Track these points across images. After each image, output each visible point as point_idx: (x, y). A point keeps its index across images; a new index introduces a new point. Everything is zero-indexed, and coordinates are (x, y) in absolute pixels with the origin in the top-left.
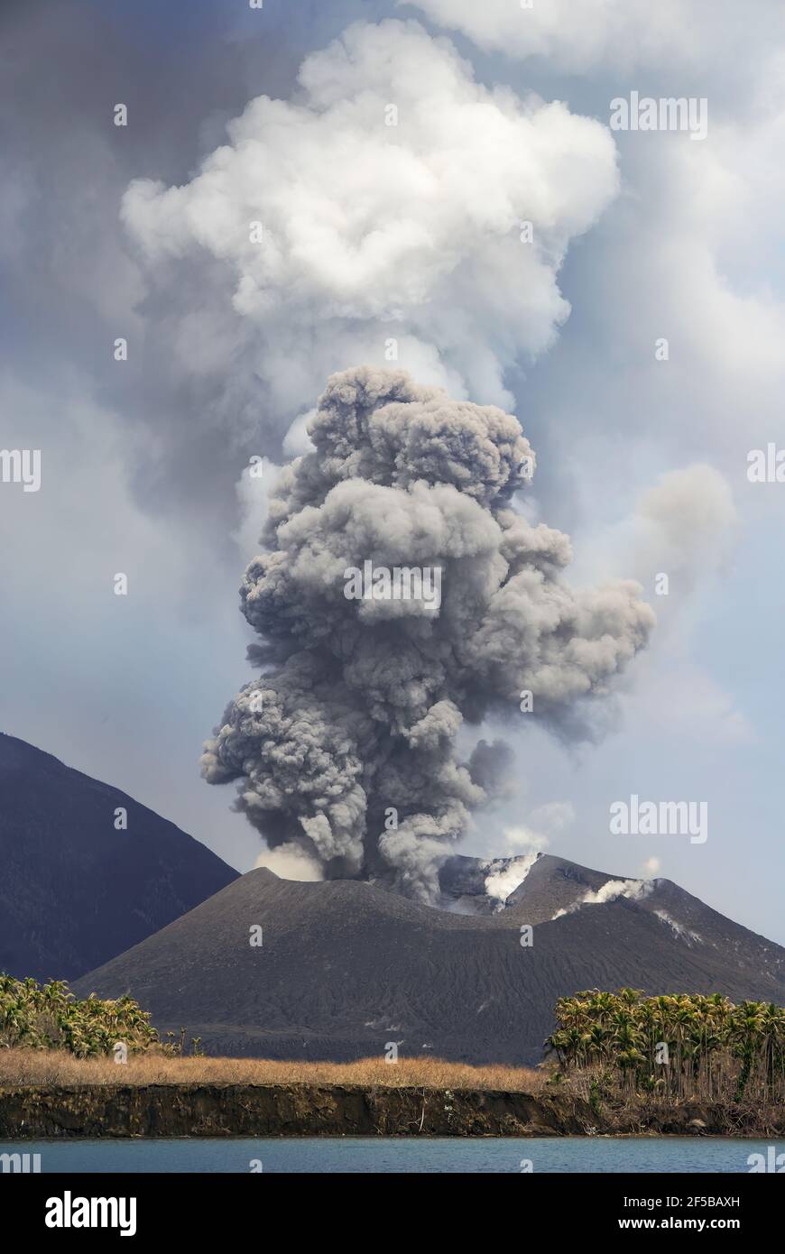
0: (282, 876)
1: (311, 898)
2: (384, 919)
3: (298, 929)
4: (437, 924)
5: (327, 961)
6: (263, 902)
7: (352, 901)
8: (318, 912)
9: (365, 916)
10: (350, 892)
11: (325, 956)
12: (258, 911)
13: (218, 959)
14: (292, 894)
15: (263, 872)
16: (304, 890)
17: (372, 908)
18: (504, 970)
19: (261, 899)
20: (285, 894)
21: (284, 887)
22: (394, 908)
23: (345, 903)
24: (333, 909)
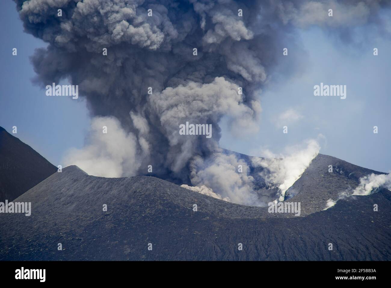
0: (90, 173)
1: (114, 192)
2: (177, 210)
3: (102, 218)
4: (223, 214)
5: (127, 246)
6: (72, 195)
7: (149, 194)
8: (121, 204)
9: (161, 207)
10: (149, 186)
11: (125, 242)
12: (68, 203)
13: (32, 245)
14: (99, 188)
15: (72, 170)
16: (108, 185)
17: (167, 200)
18: (280, 253)
19: (71, 193)
20: (92, 188)
21: (91, 182)
22: (186, 199)
23: (143, 196)
24: (133, 201)
